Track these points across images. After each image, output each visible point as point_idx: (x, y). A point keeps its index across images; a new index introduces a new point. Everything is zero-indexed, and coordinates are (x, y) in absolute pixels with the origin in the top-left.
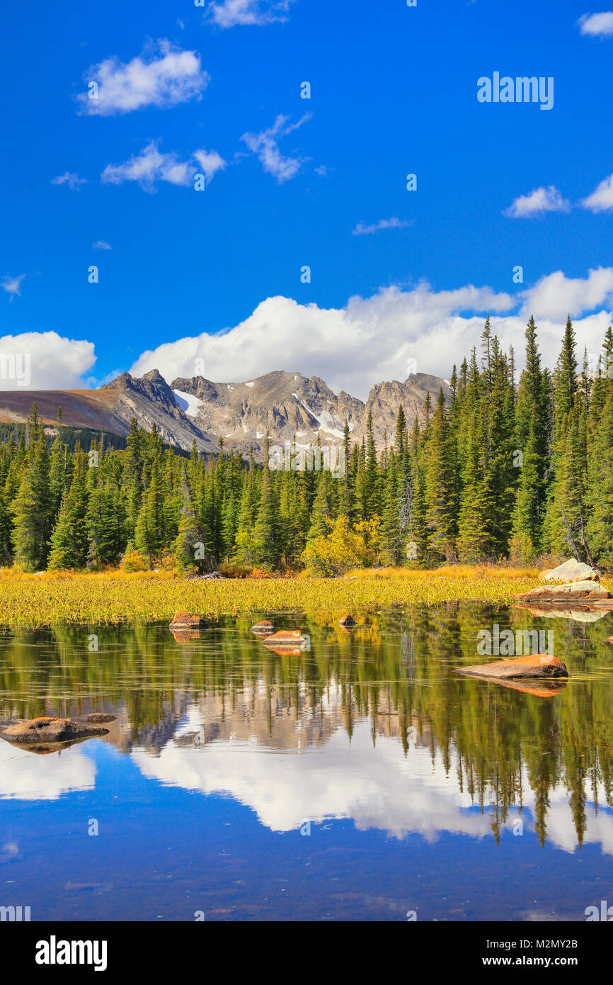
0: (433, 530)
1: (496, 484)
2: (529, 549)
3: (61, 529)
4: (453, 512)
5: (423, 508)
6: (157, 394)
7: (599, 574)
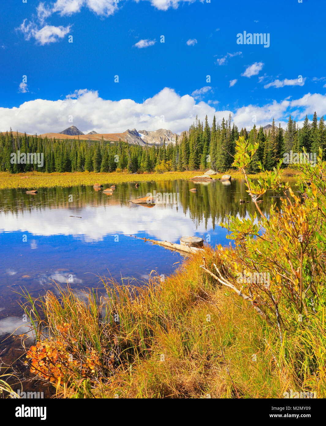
0: (183, 163)
1: (197, 153)
2: (204, 167)
3: (103, 163)
4: (188, 159)
5: (181, 158)
6: (135, 134)
7: (217, 173)
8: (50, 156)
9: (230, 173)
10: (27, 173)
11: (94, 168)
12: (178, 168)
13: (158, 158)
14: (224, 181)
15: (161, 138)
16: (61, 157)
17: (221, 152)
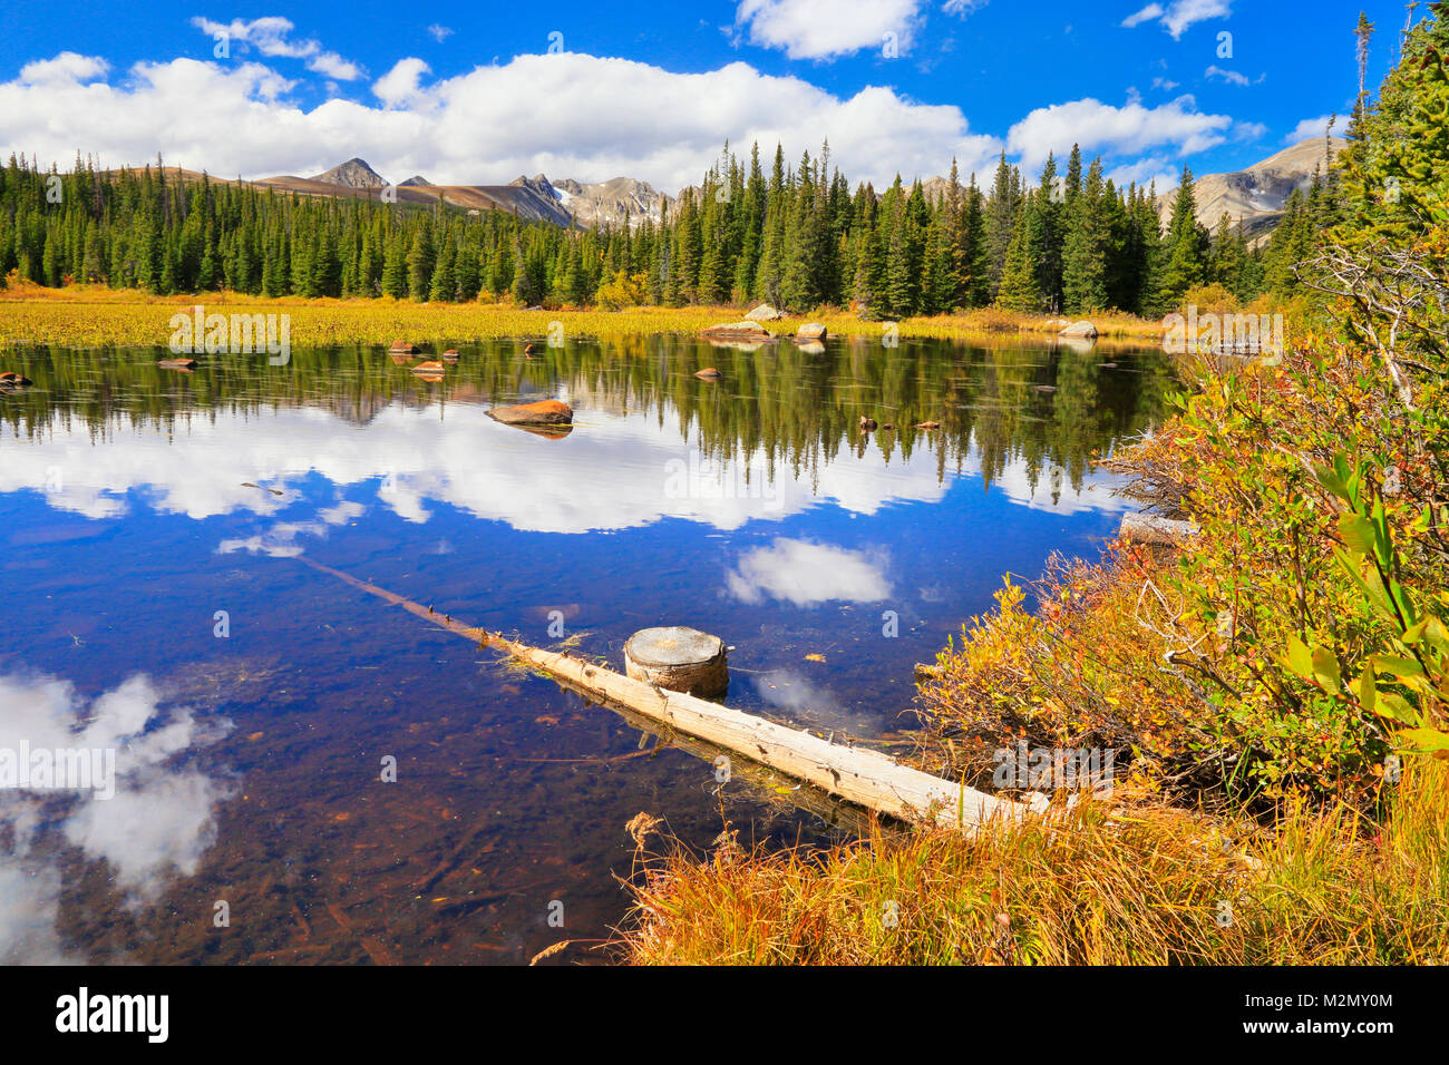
0: (682, 282)
1: (724, 252)
2: (744, 297)
3: (437, 275)
4: (696, 270)
5: (676, 267)
6: (542, 189)
7: (785, 315)
8: (278, 247)
9: (821, 315)
10: (205, 295)
11: (412, 286)
12: (666, 295)
13: (608, 263)
14: (805, 342)
15: (619, 204)
16: (310, 249)
17: (798, 251)
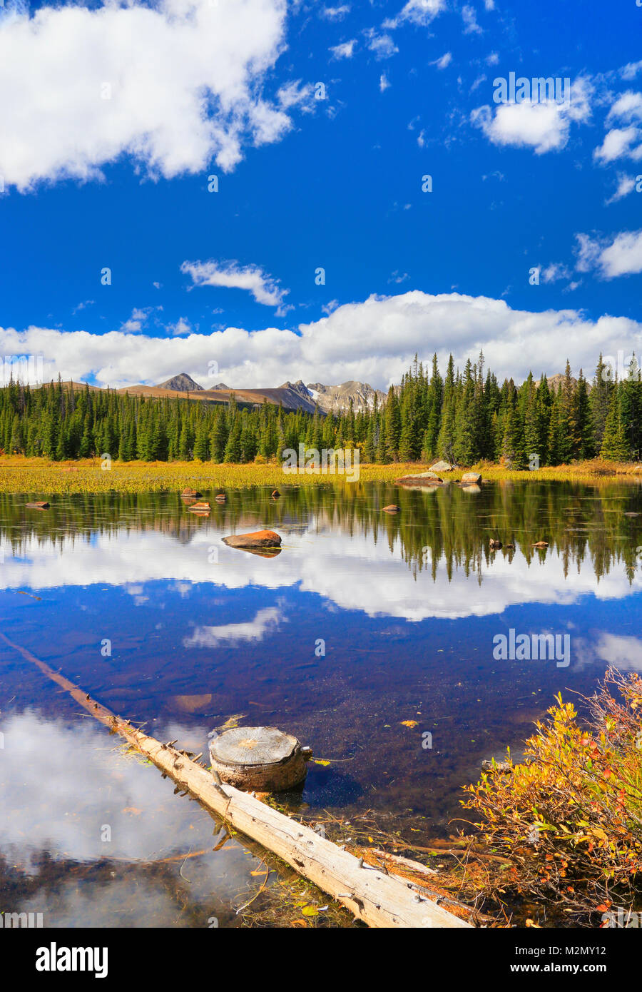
0: (388, 447)
1: (416, 427)
2: (429, 456)
3: (229, 446)
4: (397, 439)
5: (384, 437)
7: (456, 468)
8: (129, 430)
9: (481, 467)
10: (83, 461)
11: (213, 454)
12: (377, 456)
13: (339, 435)
14: (467, 485)
15: (350, 398)
16: (149, 431)
17: (465, 424)
